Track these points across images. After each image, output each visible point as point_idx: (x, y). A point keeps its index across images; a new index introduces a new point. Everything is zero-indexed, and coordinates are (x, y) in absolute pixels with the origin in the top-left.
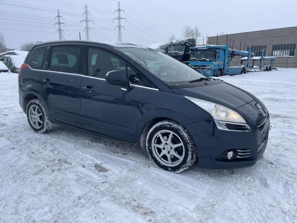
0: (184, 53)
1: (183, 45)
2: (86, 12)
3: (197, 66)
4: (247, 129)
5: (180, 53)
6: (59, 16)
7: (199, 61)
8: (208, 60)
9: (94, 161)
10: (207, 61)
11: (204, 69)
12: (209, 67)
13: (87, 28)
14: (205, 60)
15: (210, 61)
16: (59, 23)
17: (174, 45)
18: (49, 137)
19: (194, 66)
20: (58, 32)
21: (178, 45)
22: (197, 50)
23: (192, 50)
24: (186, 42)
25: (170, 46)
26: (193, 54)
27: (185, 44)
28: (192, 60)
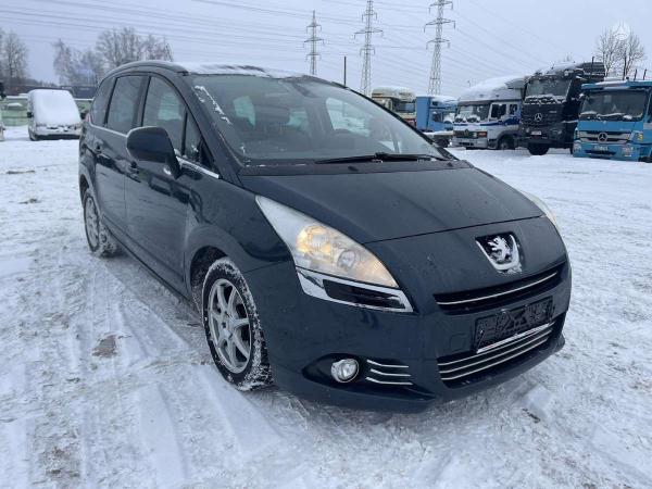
0: (569, 98)
1: (566, 79)
2: (369, 13)
3: (598, 133)
4: (397, 304)
5: (556, 98)
6: (314, 25)
7: (603, 119)
8: (629, 117)
9: (117, 328)
10: (626, 120)
11: (617, 140)
12: (631, 137)
13: (367, 46)
14: (619, 118)
15: (634, 120)
16: (314, 39)
17: (543, 80)
18: (103, 266)
19: (589, 132)
20: (310, 58)
21: (553, 80)
22: (601, 91)
23: (588, 92)
24: (576, 72)
25: (532, 81)
26: (590, 101)
27: (571, 76)
28: (585, 118)
